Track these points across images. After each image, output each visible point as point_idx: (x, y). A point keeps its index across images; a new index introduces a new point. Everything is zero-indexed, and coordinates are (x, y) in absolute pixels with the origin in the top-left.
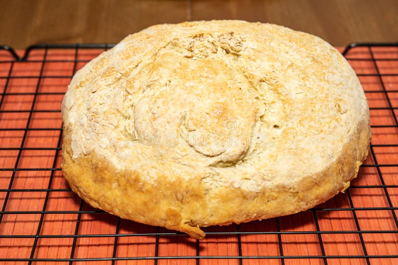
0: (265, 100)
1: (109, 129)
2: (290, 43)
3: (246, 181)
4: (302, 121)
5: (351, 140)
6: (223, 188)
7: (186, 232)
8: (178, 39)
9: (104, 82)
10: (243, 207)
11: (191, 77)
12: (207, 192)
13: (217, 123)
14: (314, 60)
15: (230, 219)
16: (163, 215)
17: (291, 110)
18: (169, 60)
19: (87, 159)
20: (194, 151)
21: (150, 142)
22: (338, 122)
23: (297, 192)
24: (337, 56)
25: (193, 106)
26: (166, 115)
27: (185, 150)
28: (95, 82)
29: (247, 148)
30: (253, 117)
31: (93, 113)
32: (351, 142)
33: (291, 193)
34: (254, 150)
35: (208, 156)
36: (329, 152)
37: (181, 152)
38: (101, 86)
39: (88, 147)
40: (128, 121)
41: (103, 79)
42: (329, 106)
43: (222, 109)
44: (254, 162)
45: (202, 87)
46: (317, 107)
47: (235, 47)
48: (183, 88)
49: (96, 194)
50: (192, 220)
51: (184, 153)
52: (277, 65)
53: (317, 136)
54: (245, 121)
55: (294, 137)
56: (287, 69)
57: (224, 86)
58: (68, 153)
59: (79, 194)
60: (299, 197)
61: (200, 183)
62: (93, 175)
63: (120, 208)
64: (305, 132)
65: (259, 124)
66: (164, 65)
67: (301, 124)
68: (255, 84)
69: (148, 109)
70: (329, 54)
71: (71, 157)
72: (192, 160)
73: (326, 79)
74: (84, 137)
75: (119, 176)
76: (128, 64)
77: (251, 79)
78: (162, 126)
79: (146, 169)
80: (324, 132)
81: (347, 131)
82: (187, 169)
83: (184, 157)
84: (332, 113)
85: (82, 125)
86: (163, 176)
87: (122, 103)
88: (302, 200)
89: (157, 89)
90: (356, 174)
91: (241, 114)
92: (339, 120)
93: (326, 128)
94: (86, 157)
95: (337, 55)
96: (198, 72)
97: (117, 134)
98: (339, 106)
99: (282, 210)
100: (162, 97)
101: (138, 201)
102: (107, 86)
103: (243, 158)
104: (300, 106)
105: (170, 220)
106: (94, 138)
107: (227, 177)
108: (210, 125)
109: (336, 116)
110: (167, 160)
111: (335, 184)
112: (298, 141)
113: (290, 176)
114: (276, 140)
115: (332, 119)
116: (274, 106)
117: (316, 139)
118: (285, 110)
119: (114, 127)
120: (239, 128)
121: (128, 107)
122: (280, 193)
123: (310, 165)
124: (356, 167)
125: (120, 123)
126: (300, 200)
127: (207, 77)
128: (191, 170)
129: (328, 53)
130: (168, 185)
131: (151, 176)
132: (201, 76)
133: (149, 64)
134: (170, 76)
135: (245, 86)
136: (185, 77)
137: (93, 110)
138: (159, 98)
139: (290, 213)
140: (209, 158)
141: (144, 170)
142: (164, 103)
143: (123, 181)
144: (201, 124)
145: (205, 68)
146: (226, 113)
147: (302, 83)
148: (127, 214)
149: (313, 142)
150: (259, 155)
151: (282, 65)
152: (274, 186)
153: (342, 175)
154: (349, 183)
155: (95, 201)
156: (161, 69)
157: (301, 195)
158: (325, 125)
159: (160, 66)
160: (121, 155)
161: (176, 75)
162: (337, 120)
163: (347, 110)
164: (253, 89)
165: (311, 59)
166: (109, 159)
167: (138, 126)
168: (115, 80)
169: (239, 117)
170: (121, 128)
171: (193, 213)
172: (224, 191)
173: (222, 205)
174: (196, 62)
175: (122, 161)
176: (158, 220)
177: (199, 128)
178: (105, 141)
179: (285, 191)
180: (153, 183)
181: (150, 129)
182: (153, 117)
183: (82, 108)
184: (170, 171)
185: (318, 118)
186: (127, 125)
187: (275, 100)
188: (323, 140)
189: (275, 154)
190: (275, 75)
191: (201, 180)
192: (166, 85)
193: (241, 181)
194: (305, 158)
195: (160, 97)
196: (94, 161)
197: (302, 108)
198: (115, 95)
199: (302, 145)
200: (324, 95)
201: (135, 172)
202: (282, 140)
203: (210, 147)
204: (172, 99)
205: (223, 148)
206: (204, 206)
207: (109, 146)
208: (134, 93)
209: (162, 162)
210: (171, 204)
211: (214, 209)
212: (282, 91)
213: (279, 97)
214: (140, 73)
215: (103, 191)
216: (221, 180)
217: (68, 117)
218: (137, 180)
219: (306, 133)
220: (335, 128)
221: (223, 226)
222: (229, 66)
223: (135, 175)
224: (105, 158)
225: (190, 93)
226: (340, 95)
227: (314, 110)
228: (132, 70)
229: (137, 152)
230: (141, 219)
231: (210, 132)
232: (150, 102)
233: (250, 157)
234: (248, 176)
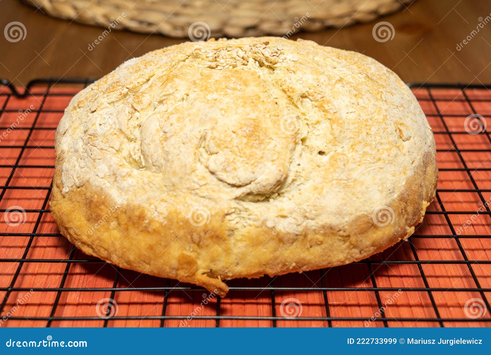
0: (308, 120)
1: (109, 153)
2: (338, 60)
3: (282, 219)
4: (355, 145)
5: (416, 173)
6: (253, 228)
7: (204, 286)
8: (200, 50)
9: (106, 99)
10: (277, 253)
11: (214, 89)
12: (232, 232)
13: (246, 144)
14: (368, 77)
15: (261, 269)
16: (174, 263)
17: (341, 131)
18: (188, 71)
19: (80, 191)
20: (215, 180)
21: (159, 168)
22: (400, 150)
23: (349, 236)
24: (395, 79)
25: (216, 123)
26: (181, 134)
27: (204, 178)
28: (96, 99)
29: (284, 176)
30: (293, 138)
31: (90, 135)
32: (416, 176)
33: (340, 236)
34: (294, 180)
35: (233, 186)
36: (389, 185)
37: (198, 181)
38: (102, 104)
39: (82, 177)
40: (132, 144)
41: (105, 95)
42: (389, 130)
43: (253, 126)
44: (293, 196)
45: (228, 100)
46: (374, 129)
47: (270, 57)
48: (204, 102)
49: (89, 236)
50: (211, 270)
51: (203, 182)
52: (322, 78)
53: (374, 165)
54: (283, 143)
55: (344, 165)
56: (336, 84)
57: (256, 99)
58: (58, 187)
59: (68, 237)
60: (350, 242)
61: (223, 221)
62: (87, 213)
63: (119, 253)
64: (358, 159)
65: (299, 147)
66: (181, 76)
67: (353, 149)
68: (295, 99)
69: (159, 127)
70: (385, 75)
71: (61, 192)
72: (213, 191)
73: (384, 99)
74: (77, 165)
75: (120, 213)
76: (137, 77)
77: (290, 92)
78: (175, 148)
79: (153, 203)
80: (382, 161)
81: (411, 162)
82: (206, 202)
83: (203, 187)
84: (391, 138)
85: (76, 151)
86: (176, 212)
87: (126, 121)
88: (355, 247)
89: (172, 104)
90: (422, 218)
91: (277, 134)
92: (401, 148)
93: (384, 156)
94: (79, 190)
95: (395, 77)
96: (223, 83)
97: (119, 160)
98: (400, 131)
99: (329, 259)
100: (176, 112)
101: (143, 244)
102: (109, 104)
103: (279, 190)
104: (351, 127)
105: (182, 269)
106: (90, 165)
107: (258, 213)
108: (237, 147)
109: (396, 143)
110: (181, 191)
111: (397, 228)
112: (349, 171)
113: (339, 214)
114: (322, 168)
115: (392, 146)
116: (318, 127)
117: (372, 168)
118: (333, 131)
119: (115, 152)
120: (274, 150)
121: (135, 128)
122: (326, 236)
123: (365, 201)
124: (422, 209)
125: (123, 146)
126: (352, 247)
127: (234, 89)
128: (212, 204)
129: (384, 73)
130: (181, 223)
131: (160, 211)
132: (226, 87)
133: (162, 76)
134: (187, 89)
135: (283, 101)
136: (206, 89)
137: (90, 132)
138: (173, 114)
139: (339, 264)
140: (235, 189)
141: (150, 205)
142: (178, 120)
143: (124, 218)
144: (225, 145)
145: (232, 78)
146: (257, 132)
147: (354, 100)
148: (129, 262)
149: (369, 172)
150: (300, 187)
151: (329, 79)
152: (319, 226)
153: (406, 216)
154: (413, 228)
155: (88, 245)
156: (176, 80)
157: (353, 239)
158: (383, 153)
159: (176, 77)
160: (122, 186)
161: (195, 87)
162: (398, 147)
163: (410, 137)
164: (292, 106)
165: (364, 75)
166: (107, 191)
167: (146, 148)
168: (120, 96)
169: (274, 137)
170: (125, 153)
171: (213, 260)
172: (254, 231)
173: (251, 250)
174: (221, 72)
175: (123, 194)
176: (168, 269)
177: (222, 150)
178: (103, 168)
179: (333, 234)
180: (162, 221)
181: (160, 151)
182: (164, 137)
183: (78, 131)
184: (184, 205)
185: (374, 143)
186: (132, 148)
187: (321, 119)
188: (381, 170)
189: (320, 186)
190: (321, 90)
191: (224, 217)
192: (183, 99)
193: (276, 219)
194: (359, 192)
195: (174, 112)
196: (88, 194)
197: (354, 130)
198: (119, 113)
199: (355, 175)
200: (381, 117)
201: (139, 206)
202: (329, 169)
203: (236, 173)
204: (189, 115)
205: (252, 176)
206: (228, 251)
207: (108, 174)
208: (142, 109)
209: (175, 194)
210: (185, 249)
211: (240, 255)
212: (329, 108)
213: (325, 115)
214: (151, 86)
215: (98, 233)
216: (251, 217)
217: (60, 143)
218: (141, 217)
219: (360, 161)
220: (396, 156)
221: (252, 279)
222: (262, 77)
223: (140, 210)
224: (102, 189)
225: (212, 107)
226: (401, 119)
227: (369, 133)
228: (141, 85)
229: (143, 181)
230: (146, 269)
231: (236, 155)
232: (161, 119)
233: (289, 189)
234: (285, 213)
